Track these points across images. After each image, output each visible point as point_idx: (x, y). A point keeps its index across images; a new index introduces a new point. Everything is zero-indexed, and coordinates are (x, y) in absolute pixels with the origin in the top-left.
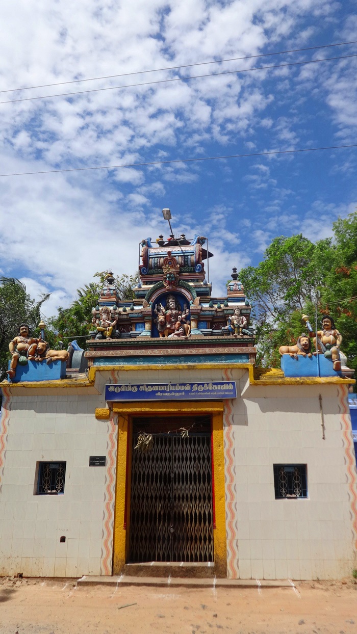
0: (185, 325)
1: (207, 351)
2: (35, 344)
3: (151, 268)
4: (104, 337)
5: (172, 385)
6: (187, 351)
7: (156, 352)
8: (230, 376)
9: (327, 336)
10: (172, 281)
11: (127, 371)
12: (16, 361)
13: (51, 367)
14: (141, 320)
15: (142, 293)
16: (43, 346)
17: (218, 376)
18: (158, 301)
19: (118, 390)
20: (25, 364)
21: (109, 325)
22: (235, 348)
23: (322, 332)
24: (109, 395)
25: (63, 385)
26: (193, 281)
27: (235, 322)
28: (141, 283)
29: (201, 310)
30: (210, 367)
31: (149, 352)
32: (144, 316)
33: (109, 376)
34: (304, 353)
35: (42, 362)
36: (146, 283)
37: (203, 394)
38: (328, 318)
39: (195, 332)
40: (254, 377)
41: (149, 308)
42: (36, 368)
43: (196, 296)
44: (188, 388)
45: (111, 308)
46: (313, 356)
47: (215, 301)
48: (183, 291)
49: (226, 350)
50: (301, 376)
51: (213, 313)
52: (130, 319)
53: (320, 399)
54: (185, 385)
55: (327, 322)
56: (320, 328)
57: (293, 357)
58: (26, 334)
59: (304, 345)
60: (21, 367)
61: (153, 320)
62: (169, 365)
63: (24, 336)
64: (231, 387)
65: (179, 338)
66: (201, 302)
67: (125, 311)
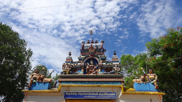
0: (97, 70)
1: (105, 80)
2: (40, 76)
3: (85, 50)
4: (66, 74)
5: (91, 93)
6: (97, 80)
7: (85, 80)
8: (114, 90)
9: (151, 76)
10: (92, 54)
11: (73, 87)
12: (32, 82)
13: (45, 85)
14: (80, 68)
15: (81, 58)
16: (43, 76)
17: (109, 90)
18: (87, 62)
19: (69, 94)
20: (35, 83)
21: (68, 69)
22: (116, 79)
23: (149, 75)
24: (66, 96)
25: (48, 91)
26: (100, 55)
27: (116, 69)
28: (81, 55)
29: (103, 65)
30: (106, 86)
31: (82, 80)
32: (81, 66)
33: (66, 88)
34: (143, 82)
35: (41, 83)
36: (83, 55)
37: (103, 97)
38: (151, 69)
39: (100, 73)
40: (124, 90)
41: (83, 64)
42: (39, 85)
43: (100, 60)
44: (97, 94)
45: (69, 64)
46: (147, 83)
47: (108, 62)
48: (96, 58)
49: (112, 80)
50: (142, 91)
51: (107, 66)
52: (76, 68)
53: (151, 101)
54: (96, 93)
55: (151, 70)
56: (148, 73)
57: (138, 83)
58: (37, 72)
59: (142, 79)
60: (33, 84)
61: (84, 68)
62: (90, 85)
63: (36, 73)
64: (114, 94)
65: (94, 75)
66: (102, 62)
67: (74, 65)
